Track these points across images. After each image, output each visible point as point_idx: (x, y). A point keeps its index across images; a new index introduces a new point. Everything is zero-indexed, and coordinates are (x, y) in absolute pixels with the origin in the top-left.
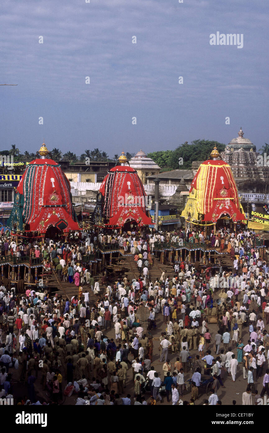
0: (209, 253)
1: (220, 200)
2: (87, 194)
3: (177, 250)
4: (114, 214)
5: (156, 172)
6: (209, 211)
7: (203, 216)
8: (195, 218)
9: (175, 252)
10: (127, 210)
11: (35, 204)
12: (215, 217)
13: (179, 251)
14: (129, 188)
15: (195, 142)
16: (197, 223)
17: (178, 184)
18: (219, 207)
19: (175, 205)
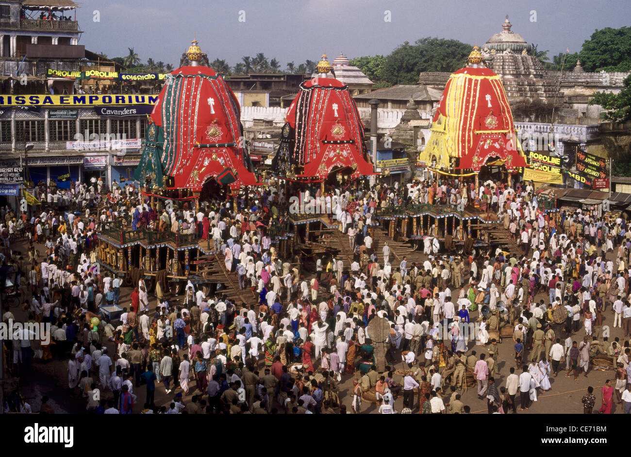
0: (469, 221)
1: (484, 134)
2: (254, 125)
3: (415, 216)
4: (311, 158)
5: (366, 89)
6: (467, 153)
7: (458, 160)
8: (445, 163)
9: (411, 219)
10: (332, 151)
11: (181, 141)
12: (477, 162)
13: (418, 219)
14: (336, 115)
15: (423, 41)
16: (447, 172)
17: (403, 108)
18: (483, 145)
19: (400, 142)
